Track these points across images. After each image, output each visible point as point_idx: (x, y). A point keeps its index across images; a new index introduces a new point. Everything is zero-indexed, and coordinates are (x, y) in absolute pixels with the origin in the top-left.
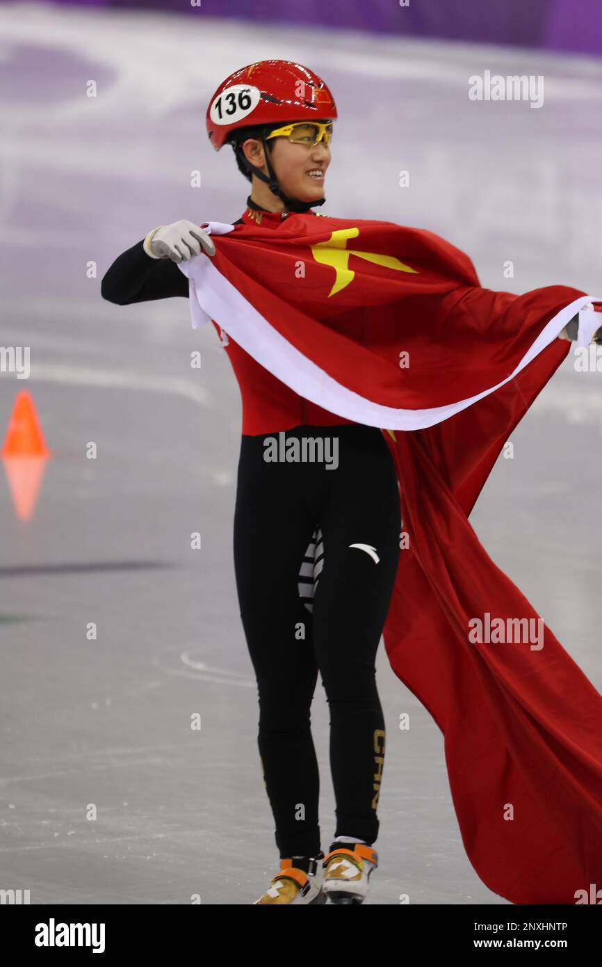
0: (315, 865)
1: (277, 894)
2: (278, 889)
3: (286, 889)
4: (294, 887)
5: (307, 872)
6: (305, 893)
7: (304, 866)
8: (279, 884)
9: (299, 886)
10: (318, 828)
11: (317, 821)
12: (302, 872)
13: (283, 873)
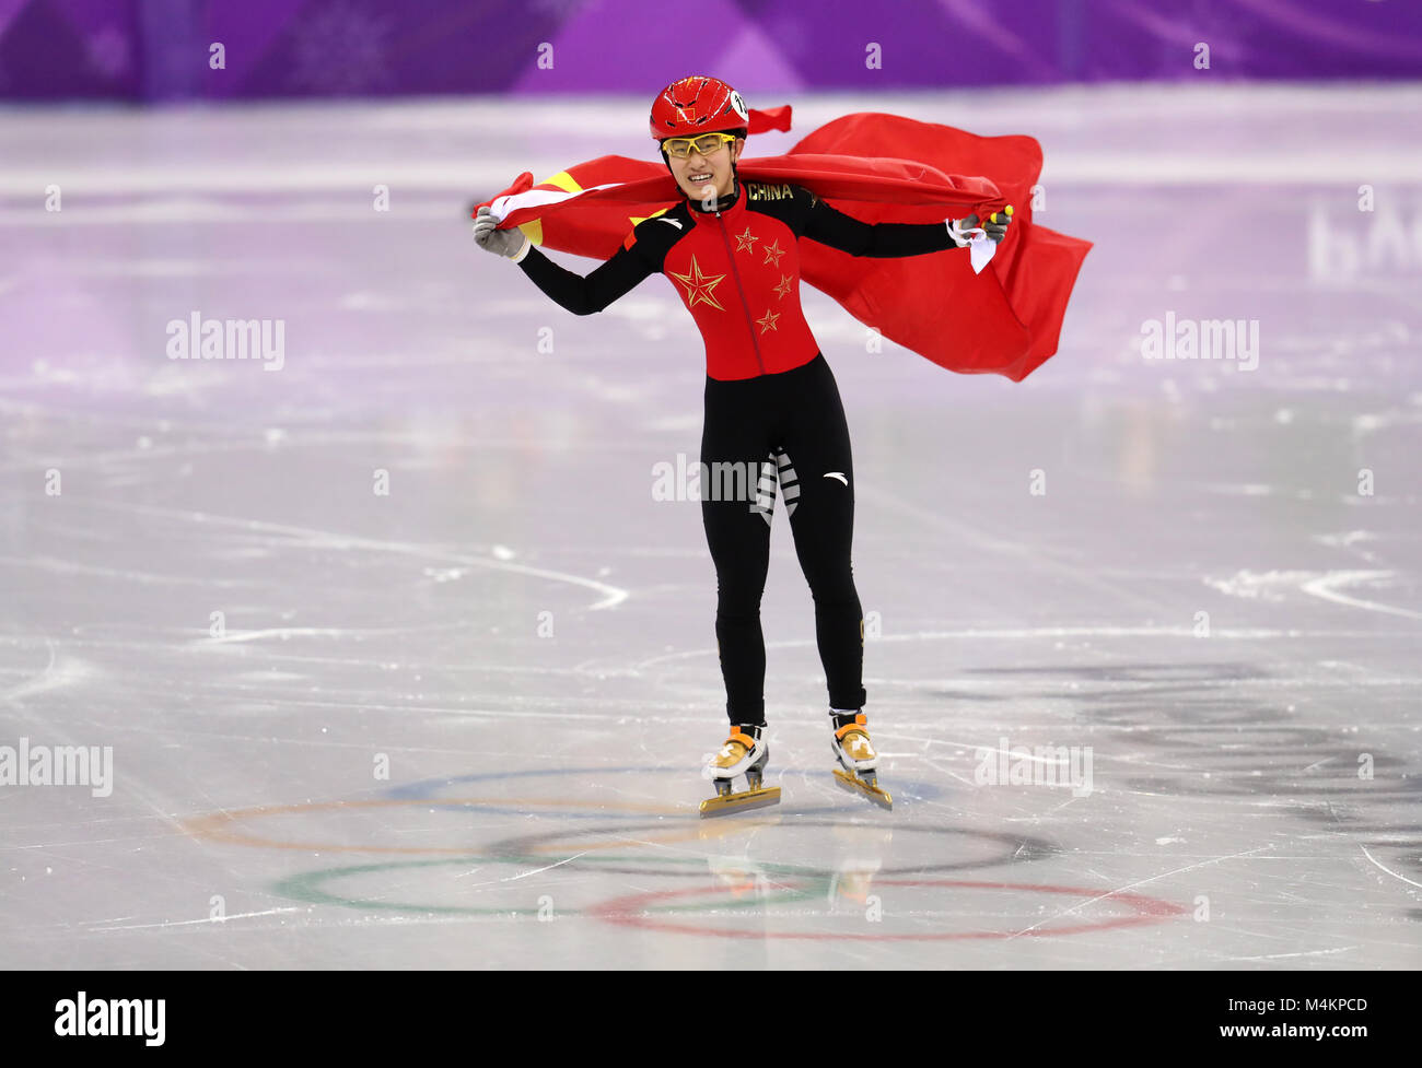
0: (760, 731)
1: (729, 754)
2: (730, 751)
3: (736, 751)
4: (742, 749)
5: (753, 737)
6: (751, 754)
7: (749, 732)
8: (730, 746)
9: (747, 749)
10: (762, 702)
11: (762, 695)
12: (749, 737)
13: (734, 737)
